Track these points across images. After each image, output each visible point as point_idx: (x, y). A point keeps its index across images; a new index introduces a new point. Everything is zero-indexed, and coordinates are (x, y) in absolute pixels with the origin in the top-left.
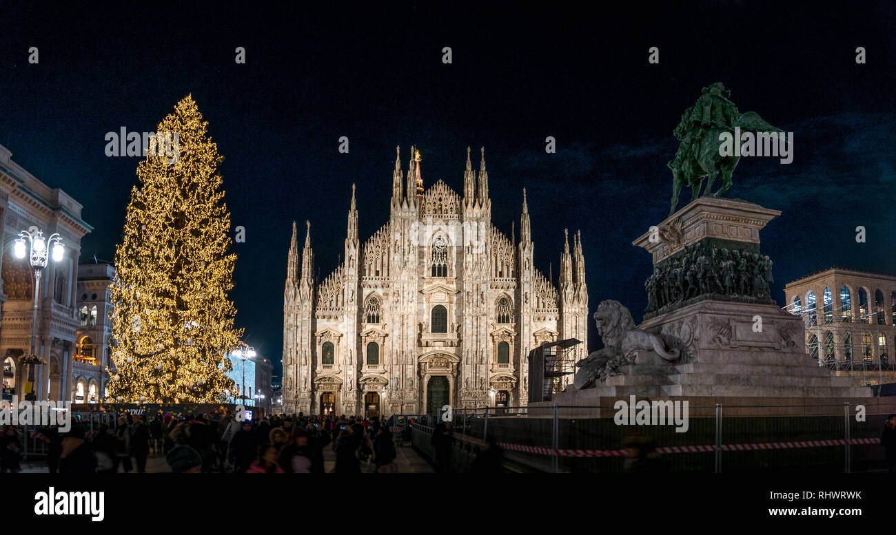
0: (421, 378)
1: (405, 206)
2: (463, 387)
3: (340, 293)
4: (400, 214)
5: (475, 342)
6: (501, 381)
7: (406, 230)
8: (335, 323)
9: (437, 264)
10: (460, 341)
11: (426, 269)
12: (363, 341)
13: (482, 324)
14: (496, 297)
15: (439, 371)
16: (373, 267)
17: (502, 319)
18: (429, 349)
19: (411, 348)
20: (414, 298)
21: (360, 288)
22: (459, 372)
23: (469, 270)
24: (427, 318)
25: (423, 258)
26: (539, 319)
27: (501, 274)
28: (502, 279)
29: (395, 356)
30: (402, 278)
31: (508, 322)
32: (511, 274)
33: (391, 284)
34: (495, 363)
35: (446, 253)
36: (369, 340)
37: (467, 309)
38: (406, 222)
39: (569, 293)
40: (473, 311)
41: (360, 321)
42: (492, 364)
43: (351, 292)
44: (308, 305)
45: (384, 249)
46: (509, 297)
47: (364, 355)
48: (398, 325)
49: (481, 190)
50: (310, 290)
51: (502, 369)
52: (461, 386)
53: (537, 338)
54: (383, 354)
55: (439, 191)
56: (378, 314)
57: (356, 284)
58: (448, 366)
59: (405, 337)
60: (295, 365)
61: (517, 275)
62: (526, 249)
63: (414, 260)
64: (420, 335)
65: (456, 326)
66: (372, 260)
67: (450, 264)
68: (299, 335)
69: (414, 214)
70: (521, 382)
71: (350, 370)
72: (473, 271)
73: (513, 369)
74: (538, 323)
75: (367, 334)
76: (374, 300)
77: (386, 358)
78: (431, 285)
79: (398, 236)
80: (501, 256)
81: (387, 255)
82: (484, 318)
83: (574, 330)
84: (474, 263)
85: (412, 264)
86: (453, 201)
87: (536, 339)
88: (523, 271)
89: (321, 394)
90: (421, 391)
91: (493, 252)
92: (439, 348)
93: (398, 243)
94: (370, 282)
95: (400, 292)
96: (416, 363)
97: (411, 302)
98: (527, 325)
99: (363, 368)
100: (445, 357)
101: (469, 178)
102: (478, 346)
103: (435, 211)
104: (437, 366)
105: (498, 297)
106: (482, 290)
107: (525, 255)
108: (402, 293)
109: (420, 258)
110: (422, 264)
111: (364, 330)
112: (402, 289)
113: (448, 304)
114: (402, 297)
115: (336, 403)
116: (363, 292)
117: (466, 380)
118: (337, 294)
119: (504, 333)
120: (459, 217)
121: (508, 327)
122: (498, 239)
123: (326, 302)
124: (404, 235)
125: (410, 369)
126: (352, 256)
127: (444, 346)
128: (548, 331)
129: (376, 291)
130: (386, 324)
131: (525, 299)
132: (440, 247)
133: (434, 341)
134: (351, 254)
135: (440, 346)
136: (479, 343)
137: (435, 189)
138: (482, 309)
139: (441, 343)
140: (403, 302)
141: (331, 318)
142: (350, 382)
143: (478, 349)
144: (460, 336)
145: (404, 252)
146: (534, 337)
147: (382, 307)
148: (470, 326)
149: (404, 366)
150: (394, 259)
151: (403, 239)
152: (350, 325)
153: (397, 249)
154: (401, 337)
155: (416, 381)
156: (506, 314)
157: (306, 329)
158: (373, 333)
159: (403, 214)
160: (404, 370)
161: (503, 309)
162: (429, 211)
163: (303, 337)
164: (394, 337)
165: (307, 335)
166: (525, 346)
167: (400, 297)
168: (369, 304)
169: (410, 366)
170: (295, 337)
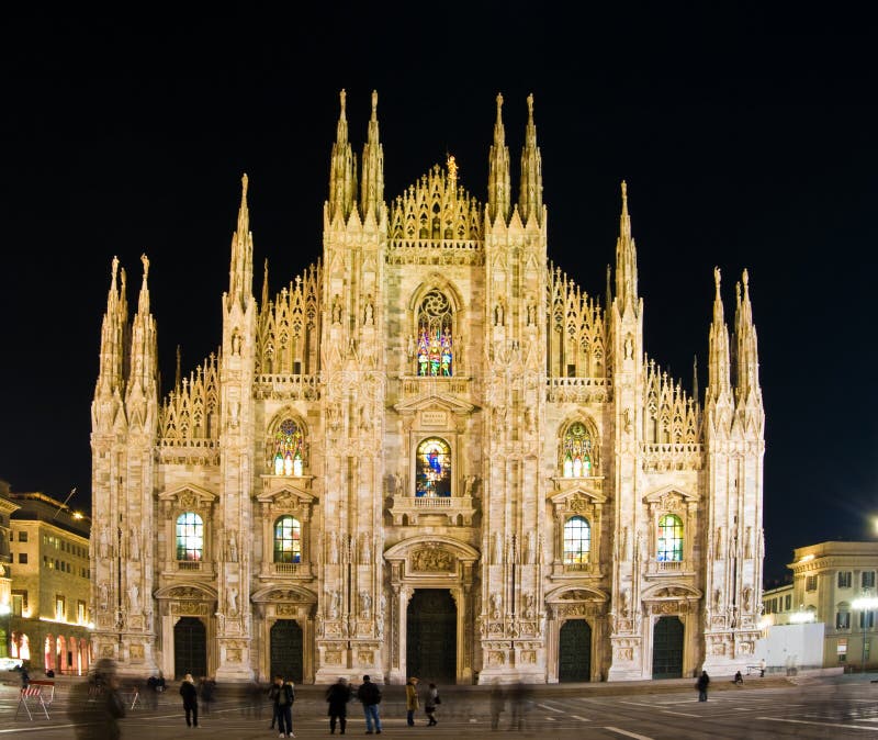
0: (392, 594)
1: (355, 219)
2: (484, 614)
3: (215, 410)
4: (343, 238)
5: (509, 516)
6: (572, 601)
7: (357, 275)
8: (203, 474)
10: (479, 515)
11: (403, 358)
12: (265, 512)
13: (528, 478)
14: (561, 419)
15: (432, 580)
16: (286, 356)
18: (409, 532)
19: (366, 528)
20: (375, 422)
21: (258, 398)
22: (476, 582)
23: (497, 361)
24: (406, 466)
25: (398, 336)
26: (656, 467)
27: (572, 370)
28: (573, 380)
29: (332, 546)
32: (593, 369)
33: (323, 392)
34: (557, 561)
35: (450, 328)
36: (277, 511)
37: (493, 444)
38: (358, 255)
39: (722, 411)
40: (506, 448)
42: (552, 565)
43: (235, 408)
45: (311, 315)
46: (590, 419)
47: (265, 543)
49: (524, 188)
50: (145, 404)
51: (573, 574)
52: (480, 610)
53: (653, 506)
54: (308, 542)
55: (433, 191)
57: (247, 389)
58: (452, 569)
59: (354, 506)
60: (116, 559)
61: (607, 371)
62: (627, 315)
63: (374, 338)
64: (389, 502)
65: (470, 481)
66: (284, 341)
67: (458, 349)
68: (123, 497)
69: (376, 238)
70: (614, 601)
71: (235, 573)
72: (506, 362)
73: (596, 574)
74: (656, 476)
75: (273, 497)
76: (288, 427)
77: (316, 549)
78: (415, 395)
79: (338, 286)
80: (572, 331)
81: (317, 328)
82: (530, 465)
83: (733, 489)
84: (509, 344)
85: (369, 346)
86: (465, 212)
87: (649, 510)
88: (621, 362)
89: (175, 621)
90: (392, 620)
91: (554, 322)
92: (432, 531)
93: (340, 302)
94: (278, 387)
95: (344, 408)
96: (380, 560)
97: (369, 429)
98: (628, 478)
99: (266, 569)
100: (446, 548)
101: (500, 160)
102: (519, 525)
103: (423, 233)
104: (428, 568)
105: (568, 419)
106: (526, 405)
107: (624, 327)
108: (347, 410)
109: (390, 336)
110: (394, 349)
111: (266, 489)
112: (347, 400)
113: (453, 435)
114: (347, 419)
115: (208, 642)
116: (263, 407)
117: (492, 597)
118: (209, 410)
119: (579, 497)
120: (476, 247)
121: (588, 484)
122: (565, 293)
123: (185, 429)
124: (353, 283)
125: (364, 572)
126: (236, 329)
127: (444, 525)
128: (676, 493)
129: (293, 406)
130: (315, 477)
131: (623, 423)
132: (436, 313)
133: (421, 515)
134: (235, 325)
135: (434, 526)
136: (519, 519)
137: (424, 187)
138: (526, 445)
139: (438, 518)
140: (351, 429)
141: (194, 462)
142: (236, 598)
143: (519, 531)
144: (477, 503)
145: (353, 321)
146: (646, 507)
147: (307, 441)
148: (500, 482)
149: (353, 567)
150: (329, 337)
151: (349, 292)
152: (232, 477)
153: (337, 316)
154: (346, 505)
155: (379, 600)
156: (583, 458)
157: (137, 484)
158: (285, 495)
159: (350, 238)
160: (352, 576)
161: (578, 446)
162: (411, 234)
163: (131, 501)
164: (329, 505)
165: (139, 496)
166: (624, 525)
167: (344, 417)
168: (279, 434)
169: (365, 568)
170: (116, 501)
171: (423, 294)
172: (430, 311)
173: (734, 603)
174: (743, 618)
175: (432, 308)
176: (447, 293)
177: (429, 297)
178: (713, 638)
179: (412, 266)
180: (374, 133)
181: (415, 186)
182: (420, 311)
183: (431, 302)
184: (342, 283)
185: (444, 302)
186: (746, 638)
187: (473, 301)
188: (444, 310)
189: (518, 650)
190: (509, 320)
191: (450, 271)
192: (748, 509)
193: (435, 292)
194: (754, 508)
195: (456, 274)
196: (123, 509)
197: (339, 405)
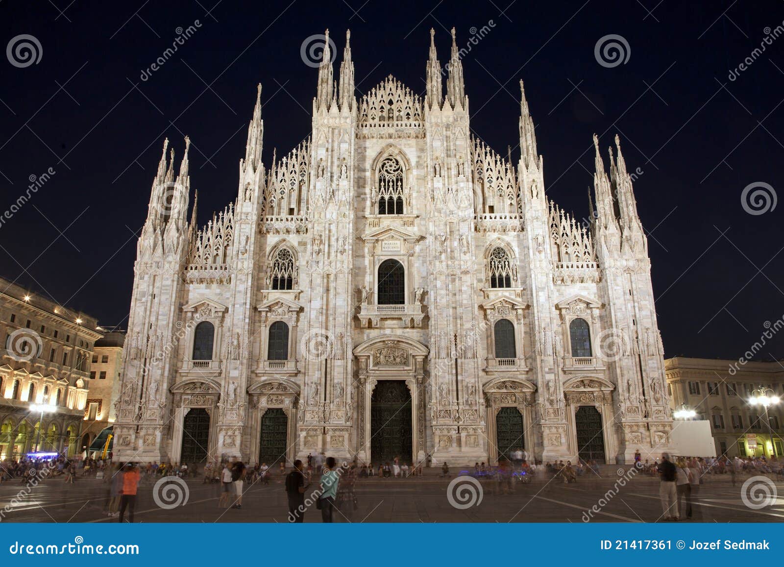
0: (359, 385)
1: (334, 108)
2: (434, 401)
3: (230, 243)
4: (326, 121)
6: (504, 390)
7: (336, 144)
8: (218, 291)
9: (387, 197)
10: (427, 318)
11: (368, 203)
12: (263, 319)
13: (464, 288)
14: (486, 245)
15: (391, 373)
16: (284, 204)
17: (498, 282)
18: (373, 333)
19: (341, 330)
20: (346, 247)
21: (261, 233)
22: (427, 373)
23: (438, 201)
24: (371, 281)
25: (364, 187)
26: (563, 280)
27: (492, 208)
28: (493, 215)
30: (328, 216)
31: (508, 285)
32: (508, 208)
33: (309, 226)
34: (490, 356)
35: (401, 180)
36: (273, 318)
37: (437, 263)
38: (336, 131)
39: (611, 237)
40: (447, 266)
41: (257, 288)
42: (487, 359)
43: (243, 239)
44: (174, 260)
45: (303, 175)
46: (508, 244)
47: (262, 343)
48: (320, 290)
49: (452, 85)
50: (178, 238)
51: (504, 368)
52: (430, 398)
53: (563, 311)
54: (295, 341)
55: (388, 91)
56: (290, 276)
57: (254, 226)
58: (407, 363)
59: (330, 312)
60: (143, 360)
62: (531, 168)
63: (347, 187)
64: (358, 309)
65: (419, 292)
66: (282, 193)
67: (407, 196)
68: (155, 309)
69: (348, 121)
70: (540, 390)
71: (236, 369)
72: (444, 202)
73: (523, 366)
74: (563, 288)
75: (269, 307)
76: (284, 254)
78: (377, 228)
79: (322, 153)
80: (490, 182)
81: (306, 183)
82: (465, 278)
83: (628, 297)
84: (446, 190)
85: (344, 194)
86: (411, 104)
87: (560, 314)
88: (529, 201)
89: (186, 411)
90: (360, 407)
91: (477, 176)
92: (392, 331)
93: (323, 164)
94: (277, 225)
95: (324, 237)
96: (350, 356)
97: (342, 253)
98: (543, 289)
99: (261, 365)
100: (402, 346)
101: (434, 69)
102: (459, 325)
103: (382, 118)
104: (387, 363)
105: (491, 245)
106: (460, 232)
107: (529, 176)
108: (327, 239)
109: (359, 187)
110: (362, 196)
111: (265, 301)
112: (327, 232)
113: (405, 258)
114: (326, 246)
115: (211, 430)
116: (266, 239)
117: (440, 387)
118: (225, 244)
119: (504, 303)
120: (419, 126)
121: (510, 294)
122: (484, 156)
123: (207, 258)
124: (332, 151)
125: (339, 366)
126: (249, 184)
127: (399, 328)
128: (580, 300)
129: (288, 239)
130: (302, 292)
131: (535, 246)
132: (392, 172)
133: (382, 319)
134: (248, 181)
135: (392, 328)
136: (459, 321)
137: (382, 89)
138: (462, 263)
139: (395, 322)
140: (329, 253)
141: (212, 282)
142: (235, 390)
143: (459, 331)
144: (424, 308)
145: (332, 177)
146: (558, 312)
147: (297, 264)
148: (443, 292)
149: (329, 362)
150: (315, 187)
151: (330, 157)
152: (240, 292)
153: (320, 173)
154: (324, 311)
155: (349, 389)
156: (504, 274)
157: (167, 299)
158: (279, 305)
159: (331, 120)
160: (328, 370)
161: (500, 266)
162: (373, 119)
163: (160, 313)
164: (312, 312)
165: (167, 308)
166: (543, 326)
167: (324, 244)
168: (277, 261)
169: (338, 363)
170: (148, 313)
171: (382, 159)
172: (386, 171)
173: (644, 395)
174: (654, 409)
175: (389, 169)
176: (398, 158)
177: (386, 162)
178: (631, 427)
179: (374, 140)
180: (348, 55)
181: (376, 89)
182: (380, 171)
183: (387, 165)
184: (325, 151)
185: (397, 164)
186: (661, 428)
187: (418, 162)
188: (397, 170)
189: (463, 434)
190: (445, 173)
191: (400, 142)
192: (644, 313)
193: (390, 157)
194: (649, 313)
195: (405, 144)
196: (153, 319)
197: (321, 236)
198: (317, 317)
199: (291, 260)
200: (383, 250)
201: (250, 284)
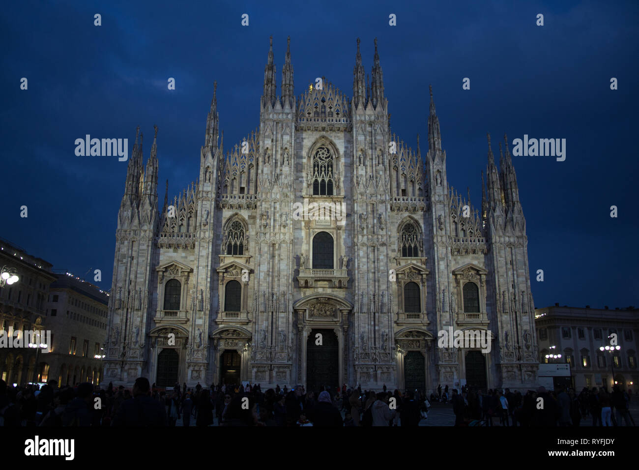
0: (298, 331)
1: (278, 106)
3: (193, 215)
4: (271, 116)
5: (371, 282)
6: (410, 338)
7: (279, 136)
8: (184, 255)
9: (320, 180)
10: (351, 281)
12: (220, 278)
13: (381, 257)
14: (399, 222)
15: (324, 322)
16: (236, 183)
17: (408, 252)
18: (309, 292)
19: (283, 288)
20: (288, 222)
21: (219, 208)
22: (351, 324)
23: (361, 186)
24: (306, 249)
25: (302, 172)
26: (459, 251)
27: (404, 192)
28: (405, 198)
29: (261, 300)
30: (273, 196)
31: (416, 255)
32: (417, 192)
33: (258, 204)
34: (401, 311)
35: (332, 167)
36: (228, 277)
37: (360, 237)
38: (280, 125)
39: (498, 217)
40: (368, 239)
41: (216, 253)
42: (398, 314)
43: (205, 213)
44: (148, 229)
45: (252, 160)
46: (417, 222)
47: (220, 297)
48: (266, 256)
49: (374, 88)
50: (151, 211)
51: (411, 320)
52: (354, 344)
53: (459, 277)
54: (246, 297)
55: (321, 90)
56: (241, 244)
57: (213, 203)
58: (335, 316)
59: (276, 274)
60: (125, 310)
61: (426, 192)
62: (437, 160)
63: (288, 173)
64: (297, 272)
65: (345, 259)
66: (235, 174)
67: (337, 179)
68: (133, 269)
69: (290, 116)
71: (200, 318)
72: (366, 187)
73: (426, 320)
74: (459, 257)
75: (226, 269)
76: (237, 225)
77: (250, 303)
79: (268, 143)
80: (403, 170)
81: (255, 167)
82: (383, 249)
83: (509, 266)
84: (368, 176)
85: (286, 177)
86: (340, 102)
87: (456, 279)
88: (434, 187)
89: (160, 351)
90: (298, 349)
91: (392, 164)
92: (323, 290)
93: (269, 152)
94: (231, 201)
95: (270, 214)
96: (291, 310)
97: (284, 227)
98: (443, 259)
99: (219, 315)
100: (331, 302)
101: (359, 74)
102: (377, 287)
103: (316, 113)
104: (320, 315)
105: (402, 222)
106: (379, 212)
107: (435, 167)
108: (272, 215)
109: (297, 171)
110: (300, 179)
111: (222, 264)
112: (273, 209)
113: (335, 231)
114: (272, 220)
115: (180, 366)
116: (222, 213)
117: (361, 335)
118: (189, 216)
119: (412, 269)
120: (347, 121)
121: (417, 262)
122: (399, 147)
123: (174, 227)
124: (276, 141)
125: (283, 318)
126: (208, 167)
127: (329, 288)
128: (472, 268)
129: (240, 213)
130: (252, 257)
131: (438, 225)
132: (324, 159)
133: (316, 281)
134: (207, 165)
135: (323, 288)
136: (377, 284)
138: (380, 237)
139: (326, 283)
140: (274, 226)
141: (178, 247)
142: (200, 334)
143: (377, 291)
144: (350, 273)
145: (276, 163)
146: (454, 277)
147: (247, 234)
148: (365, 260)
149: (274, 314)
150: (262, 171)
151: (274, 146)
152: (202, 256)
153: (267, 159)
154: (271, 274)
155: (291, 336)
156: (413, 246)
157: (143, 261)
158: (234, 268)
159: (275, 116)
160: (274, 320)
161: (410, 239)
162: (309, 113)
163: (138, 272)
164: (261, 274)
165: (144, 268)
166: (442, 288)
167: (270, 219)
168: (231, 230)
169: (282, 315)
170: (128, 272)
171: (316, 148)
172: (320, 158)
173: (518, 343)
174: (525, 354)
175: (321, 156)
176: (330, 147)
177: (319, 150)
178: (507, 367)
179: (310, 132)
180: (288, 59)
182: (314, 158)
183: (320, 153)
184: (270, 141)
185: (328, 153)
186: (530, 369)
187: (345, 152)
188: (328, 157)
189: (379, 372)
190: (368, 163)
191: (331, 134)
192: (520, 279)
193: (323, 146)
194: (524, 279)
195: (335, 136)
196: (132, 277)
197: (267, 212)
198: (265, 279)
199: (242, 230)
200: (317, 224)
201: (210, 250)
